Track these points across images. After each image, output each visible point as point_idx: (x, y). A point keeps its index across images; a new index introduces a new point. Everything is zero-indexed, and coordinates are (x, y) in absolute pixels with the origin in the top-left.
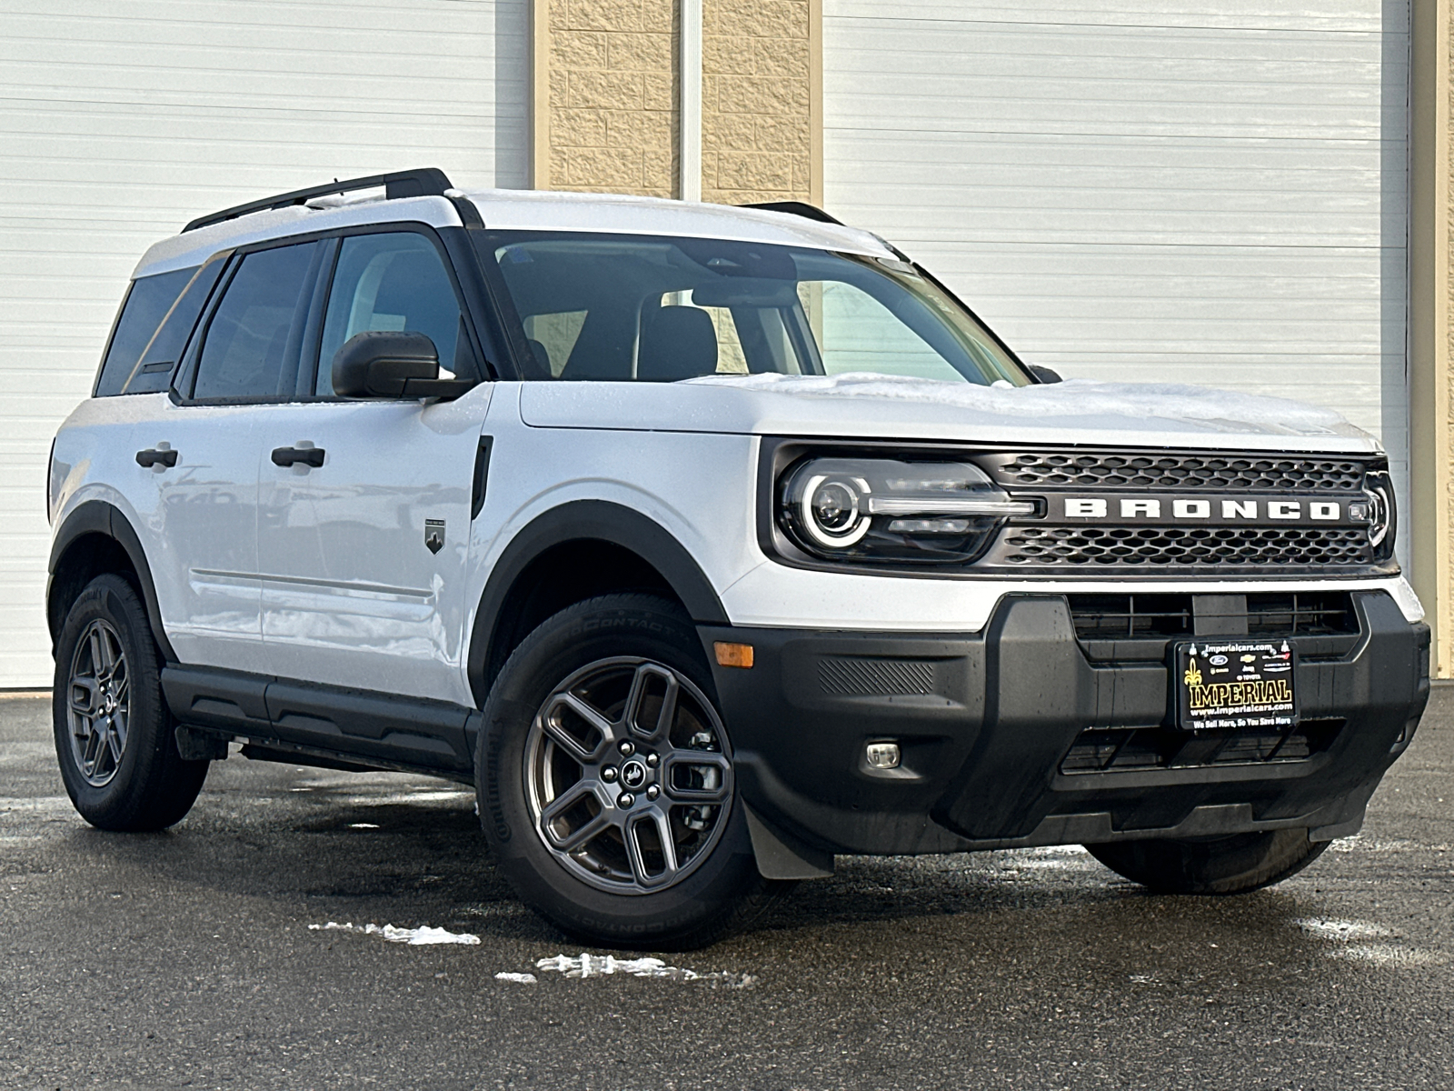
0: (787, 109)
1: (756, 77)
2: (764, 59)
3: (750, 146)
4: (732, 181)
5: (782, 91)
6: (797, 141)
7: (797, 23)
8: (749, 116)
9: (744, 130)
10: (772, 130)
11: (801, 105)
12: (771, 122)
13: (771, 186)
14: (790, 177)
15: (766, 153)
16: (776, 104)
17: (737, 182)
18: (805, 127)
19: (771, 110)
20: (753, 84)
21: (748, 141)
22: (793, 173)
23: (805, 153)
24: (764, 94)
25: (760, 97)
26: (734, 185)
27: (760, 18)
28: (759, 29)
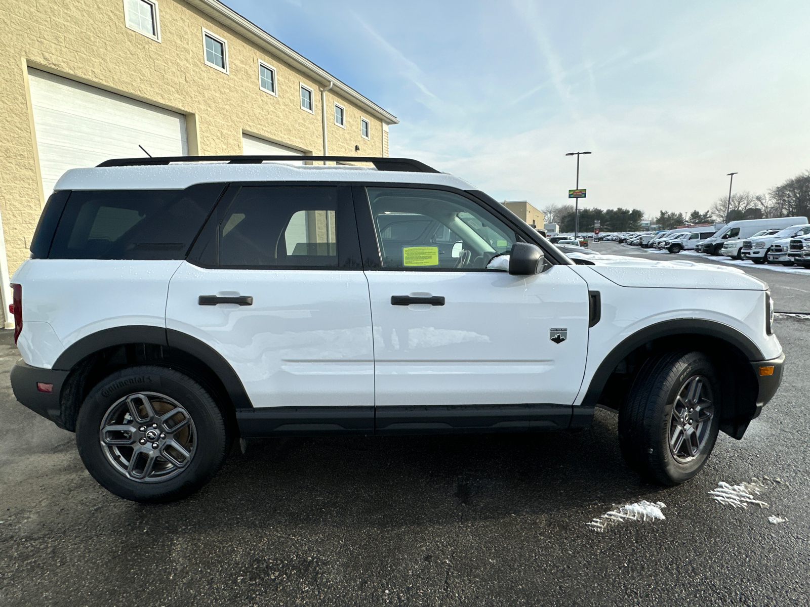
0: (22, 132)
1: (9, 119)
2: (10, 113)
3: (9, 143)
4: (4, 154)
5: (20, 126)
6: (28, 144)
7: (22, 103)
8: (8, 132)
9: (6, 137)
10: (17, 139)
11: (27, 132)
12: (17, 136)
13: (19, 158)
14: (26, 156)
15: (16, 146)
16: (18, 130)
17: (6, 155)
18: (30, 139)
19: (16, 132)
20: (7, 121)
21: (8, 141)
22: (27, 154)
23: (31, 148)
24: (12, 125)
25: (11, 127)
26: (5, 156)
27: (7, 98)
28: (7, 103)
